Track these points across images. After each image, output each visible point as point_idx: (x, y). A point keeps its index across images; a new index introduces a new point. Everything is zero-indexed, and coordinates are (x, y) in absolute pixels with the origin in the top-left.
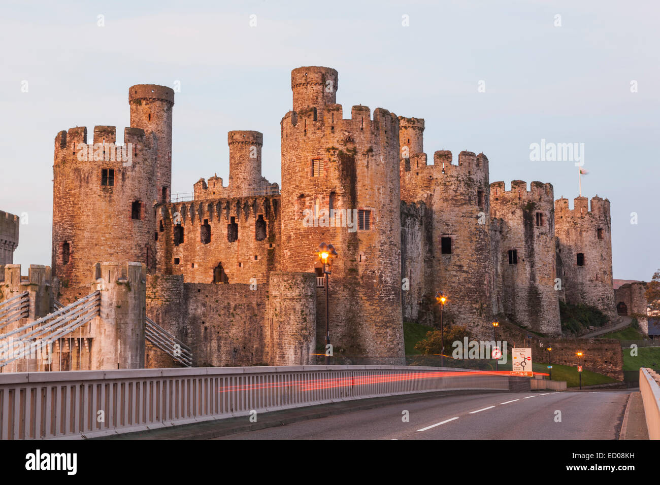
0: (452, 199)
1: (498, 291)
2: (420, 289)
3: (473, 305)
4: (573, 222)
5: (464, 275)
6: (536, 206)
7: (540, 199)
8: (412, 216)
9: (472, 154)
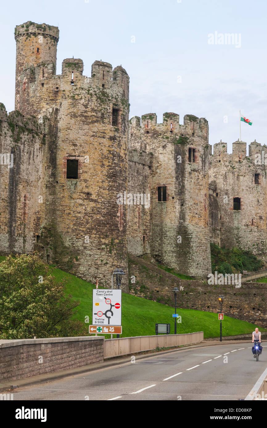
0: (82, 115)
1: (144, 230)
2: (39, 219)
3: (101, 240)
4: (231, 166)
5: (92, 204)
6: (188, 141)
7: (193, 134)
8: (30, 131)
9: (109, 66)
